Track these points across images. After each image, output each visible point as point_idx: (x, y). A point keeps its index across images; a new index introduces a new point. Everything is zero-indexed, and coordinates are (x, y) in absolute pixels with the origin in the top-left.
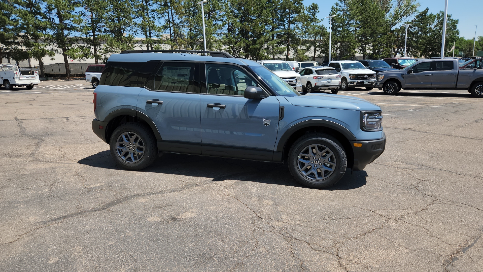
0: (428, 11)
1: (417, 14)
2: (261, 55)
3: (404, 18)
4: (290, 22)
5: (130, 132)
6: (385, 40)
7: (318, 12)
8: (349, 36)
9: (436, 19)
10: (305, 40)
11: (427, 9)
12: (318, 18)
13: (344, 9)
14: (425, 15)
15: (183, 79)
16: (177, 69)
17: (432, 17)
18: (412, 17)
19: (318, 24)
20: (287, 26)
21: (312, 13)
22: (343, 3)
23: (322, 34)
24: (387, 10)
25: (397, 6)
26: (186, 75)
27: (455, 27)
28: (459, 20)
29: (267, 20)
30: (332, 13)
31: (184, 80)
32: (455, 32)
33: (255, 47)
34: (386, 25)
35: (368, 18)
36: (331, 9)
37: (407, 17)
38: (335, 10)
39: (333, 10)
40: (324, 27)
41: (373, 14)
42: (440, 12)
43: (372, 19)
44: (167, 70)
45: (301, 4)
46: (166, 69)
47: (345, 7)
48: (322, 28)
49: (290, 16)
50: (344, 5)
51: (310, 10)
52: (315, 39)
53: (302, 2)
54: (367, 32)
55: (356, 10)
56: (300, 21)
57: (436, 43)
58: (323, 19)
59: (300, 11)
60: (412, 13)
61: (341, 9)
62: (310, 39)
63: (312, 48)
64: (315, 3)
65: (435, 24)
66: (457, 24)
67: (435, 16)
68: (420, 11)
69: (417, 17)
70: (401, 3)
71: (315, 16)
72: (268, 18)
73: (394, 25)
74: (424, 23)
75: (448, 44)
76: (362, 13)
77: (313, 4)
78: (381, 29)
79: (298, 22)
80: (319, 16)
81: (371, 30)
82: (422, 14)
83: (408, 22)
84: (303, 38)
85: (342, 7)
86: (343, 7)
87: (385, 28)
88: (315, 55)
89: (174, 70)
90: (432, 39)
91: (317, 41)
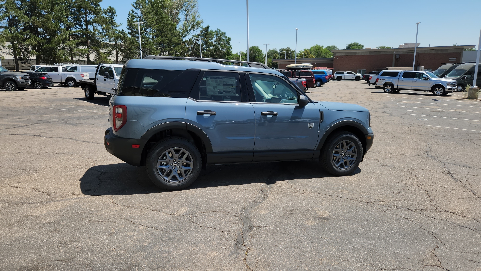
0: (209, 28)
1: (201, 29)
2: (60, 56)
3: (192, 31)
4: (87, 23)
5: (175, 148)
6: (180, 49)
7: (116, 15)
8: (149, 44)
9: (215, 36)
10: (106, 43)
11: (208, 26)
12: (116, 21)
13: (140, 16)
14: (207, 31)
15: (230, 88)
16: (222, 78)
17: (212, 33)
18: (197, 32)
19: (117, 28)
20: (84, 26)
21: (109, 16)
22: (139, 11)
23: (123, 38)
24: (177, 22)
25: (185, 21)
26: (232, 85)
27: (229, 43)
28: (231, 38)
29: (61, 18)
30: (129, 19)
31: (230, 90)
32: (229, 47)
33: (50, 46)
34: (179, 36)
35: (164, 28)
36: (129, 15)
37: (195, 31)
38: (132, 17)
39: (130, 16)
40: (124, 31)
41: (167, 25)
42: (218, 29)
43: (166, 29)
44: (211, 79)
45: (99, 5)
46: (209, 78)
47: (141, 15)
48: (122, 32)
49: (86, 16)
50: (140, 12)
51: (106, 13)
52: (116, 43)
53: (99, 3)
54: (164, 41)
55: (152, 19)
56: (99, 23)
57: (217, 55)
58: (121, 24)
59: (99, 12)
60: (198, 28)
61: (137, 16)
62: (110, 43)
63: (114, 52)
64: (112, 7)
65: (215, 39)
66: (230, 41)
67: (214, 33)
68: (204, 28)
69: (201, 32)
70: (187, 18)
71: (114, 20)
72: (62, 15)
73: (184, 37)
74: (207, 38)
75: (226, 57)
76: (158, 23)
77: (110, 7)
78: (175, 39)
79: (98, 24)
80: (117, 20)
81: (167, 40)
82: (205, 30)
83: (195, 35)
84: (104, 41)
85: (138, 14)
86: (140, 15)
87: (178, 38)
88: (117, 59)
89: (218, 80)
90: (214, 52)
91: (118, 45)
